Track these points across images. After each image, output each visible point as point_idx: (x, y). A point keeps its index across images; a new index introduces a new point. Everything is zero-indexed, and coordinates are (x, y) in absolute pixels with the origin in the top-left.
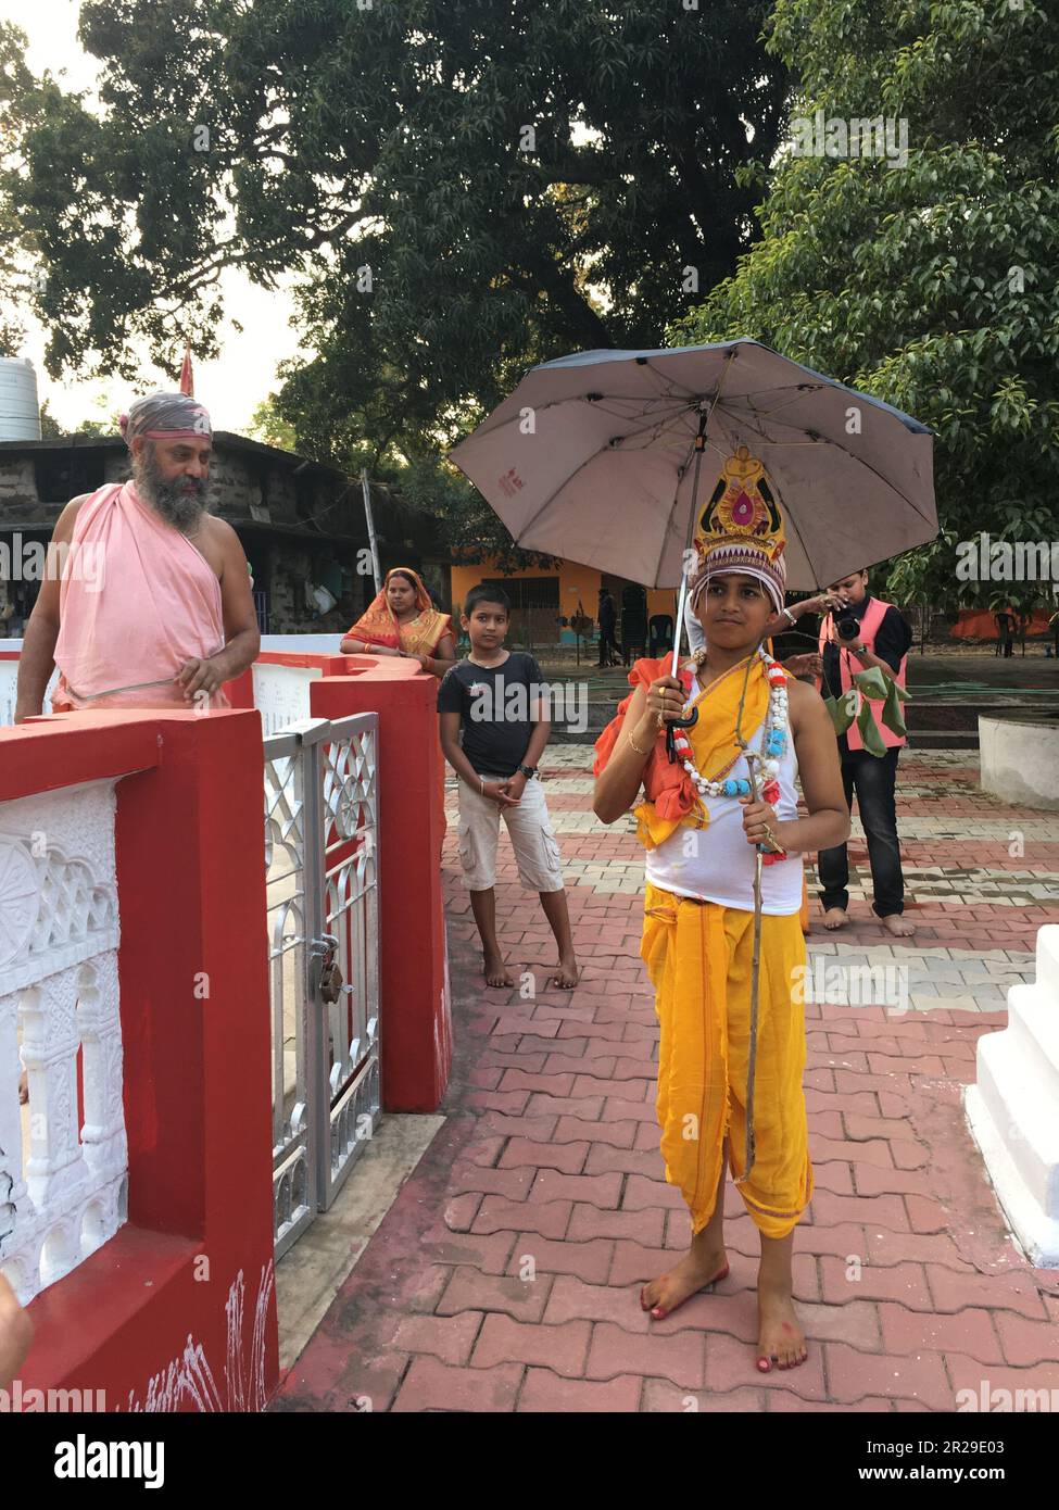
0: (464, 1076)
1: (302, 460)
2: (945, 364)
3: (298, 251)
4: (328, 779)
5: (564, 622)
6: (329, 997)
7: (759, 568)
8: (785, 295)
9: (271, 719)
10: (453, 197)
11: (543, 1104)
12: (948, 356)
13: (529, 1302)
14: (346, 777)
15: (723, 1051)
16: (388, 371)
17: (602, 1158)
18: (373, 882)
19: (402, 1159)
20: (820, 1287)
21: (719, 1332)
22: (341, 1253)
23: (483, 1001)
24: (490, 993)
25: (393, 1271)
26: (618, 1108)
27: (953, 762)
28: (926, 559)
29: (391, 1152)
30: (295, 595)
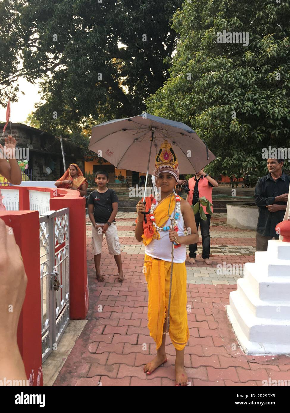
0: (93, 308)
1: (42, 132)
2: (218, 114)
3: (41, 73)
4: (56, 227)
5: (116, 177)
6: (56, 289)
7: (171, 171)
8: (176, 93)
9: (35, 206)
10: (85, 61)
11: (115, 315)
12: (219, 112)
13: (113, 372)
14: (61, 226)
15: (164, 300)
16: (66, 107)
17: (132, 329)
18: (68, 255)
19: (76, 333)
20: (191, 363)
21: (165, 378)
22: (60, 361)
23: (97, 286)
24: (99, 284)
25: (75, 365)
26: (135, 315)
27: (220, 216)
28: (214, 164)
29: (73, 331)
30: (40, 169)
